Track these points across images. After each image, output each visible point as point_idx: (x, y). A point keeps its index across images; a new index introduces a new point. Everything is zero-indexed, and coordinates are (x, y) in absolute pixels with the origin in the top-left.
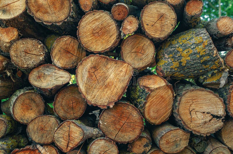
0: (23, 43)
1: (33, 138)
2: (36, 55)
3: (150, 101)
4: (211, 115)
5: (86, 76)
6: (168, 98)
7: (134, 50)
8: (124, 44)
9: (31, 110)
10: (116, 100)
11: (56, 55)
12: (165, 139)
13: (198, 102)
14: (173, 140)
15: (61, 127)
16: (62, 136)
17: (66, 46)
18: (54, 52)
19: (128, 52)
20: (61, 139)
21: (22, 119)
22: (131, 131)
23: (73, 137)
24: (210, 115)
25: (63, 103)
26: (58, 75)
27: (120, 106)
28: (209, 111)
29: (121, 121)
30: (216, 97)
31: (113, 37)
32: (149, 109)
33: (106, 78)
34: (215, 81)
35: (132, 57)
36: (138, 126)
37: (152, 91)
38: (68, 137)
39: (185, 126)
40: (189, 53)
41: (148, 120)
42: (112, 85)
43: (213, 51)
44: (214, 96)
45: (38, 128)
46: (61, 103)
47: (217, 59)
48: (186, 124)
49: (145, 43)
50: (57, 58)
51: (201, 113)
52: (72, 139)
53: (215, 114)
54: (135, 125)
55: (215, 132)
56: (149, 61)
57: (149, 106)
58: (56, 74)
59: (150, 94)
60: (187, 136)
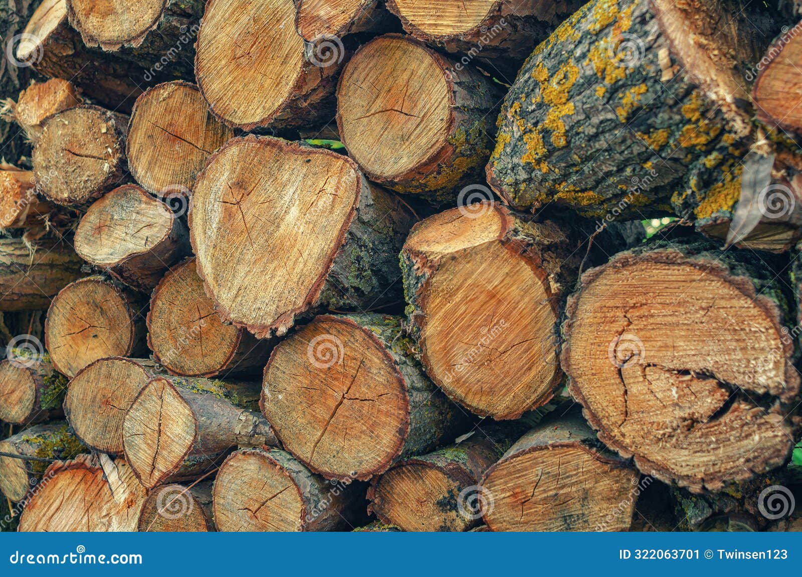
0: (64, 124)
1: (80, 431)
2: (94, 157)
3: (441, 314)
4: (720, 385)
5: (217, 220)
6: (526, 300)
7: (379, 104)
8: (344, 82)
9: (95, 340)
10: (301, 304)
11: (140, 151)
12: (506, 483)
13: (651, 321)
14: (545, 491)
15: (142, 397)
16: (141, 430)
17: (168, 118)
18: (135, 143)
19: (359, 115)
20: (138, 441)
21: (72, 366)
22: (362, 432)
23: (169, 437)
24: (711, 384)
25: (174, 319)
26: (144, 219)
27: (325, 329)
28: (709, 364)
29: (330, 392)
30: (737, 292)
31: (293, 61)
32: (445, 348)
33: (276, 221)
34: (725, 208)
35: (372, 130)
36: (388, 414)
37: (437, 268)
38: (156, 435)
39: (599, 435)
40: (568, 84)
41: (450, 393)
42: (293, 246)
43: (656, 56)
44: (725, 291)
45: (95, 397)
46: (166, 316)
47: (688, 93)
48: (604, 422)
49: (414, 66)
50: (144, 160)
51: (667, 375)
52: (166, 442)
53: (742, 381)
54: (379, 411)
55: (747, 475)
56: (434, 140)
57: (446, 334)
58: (139, 217)
59: (428, 283)
60: (617, 482)
